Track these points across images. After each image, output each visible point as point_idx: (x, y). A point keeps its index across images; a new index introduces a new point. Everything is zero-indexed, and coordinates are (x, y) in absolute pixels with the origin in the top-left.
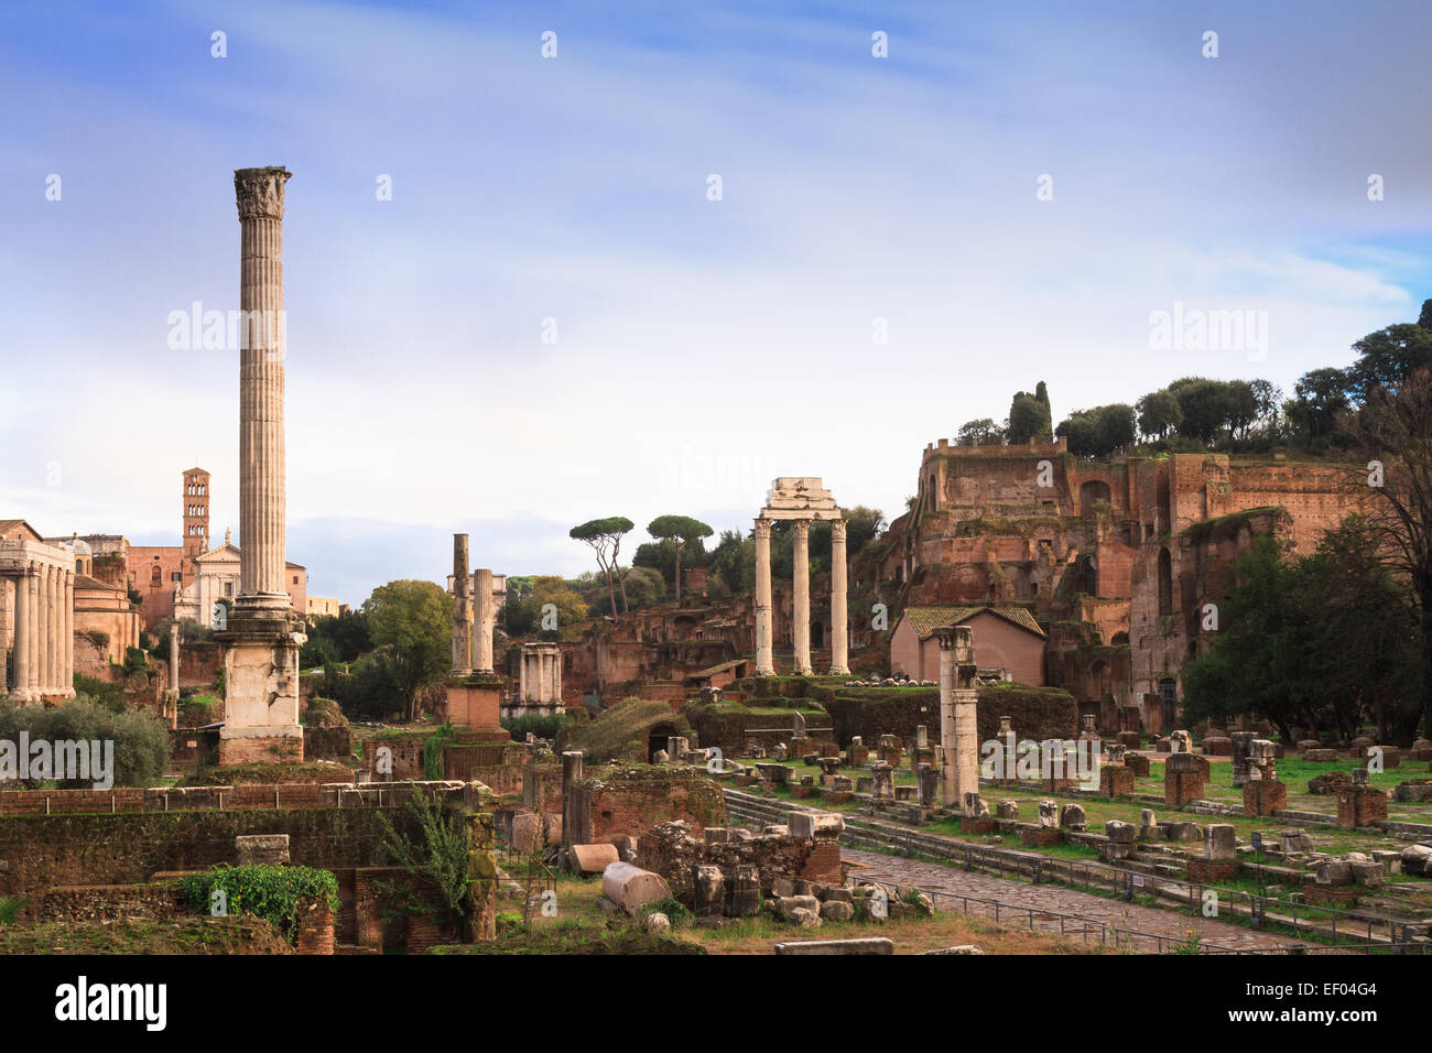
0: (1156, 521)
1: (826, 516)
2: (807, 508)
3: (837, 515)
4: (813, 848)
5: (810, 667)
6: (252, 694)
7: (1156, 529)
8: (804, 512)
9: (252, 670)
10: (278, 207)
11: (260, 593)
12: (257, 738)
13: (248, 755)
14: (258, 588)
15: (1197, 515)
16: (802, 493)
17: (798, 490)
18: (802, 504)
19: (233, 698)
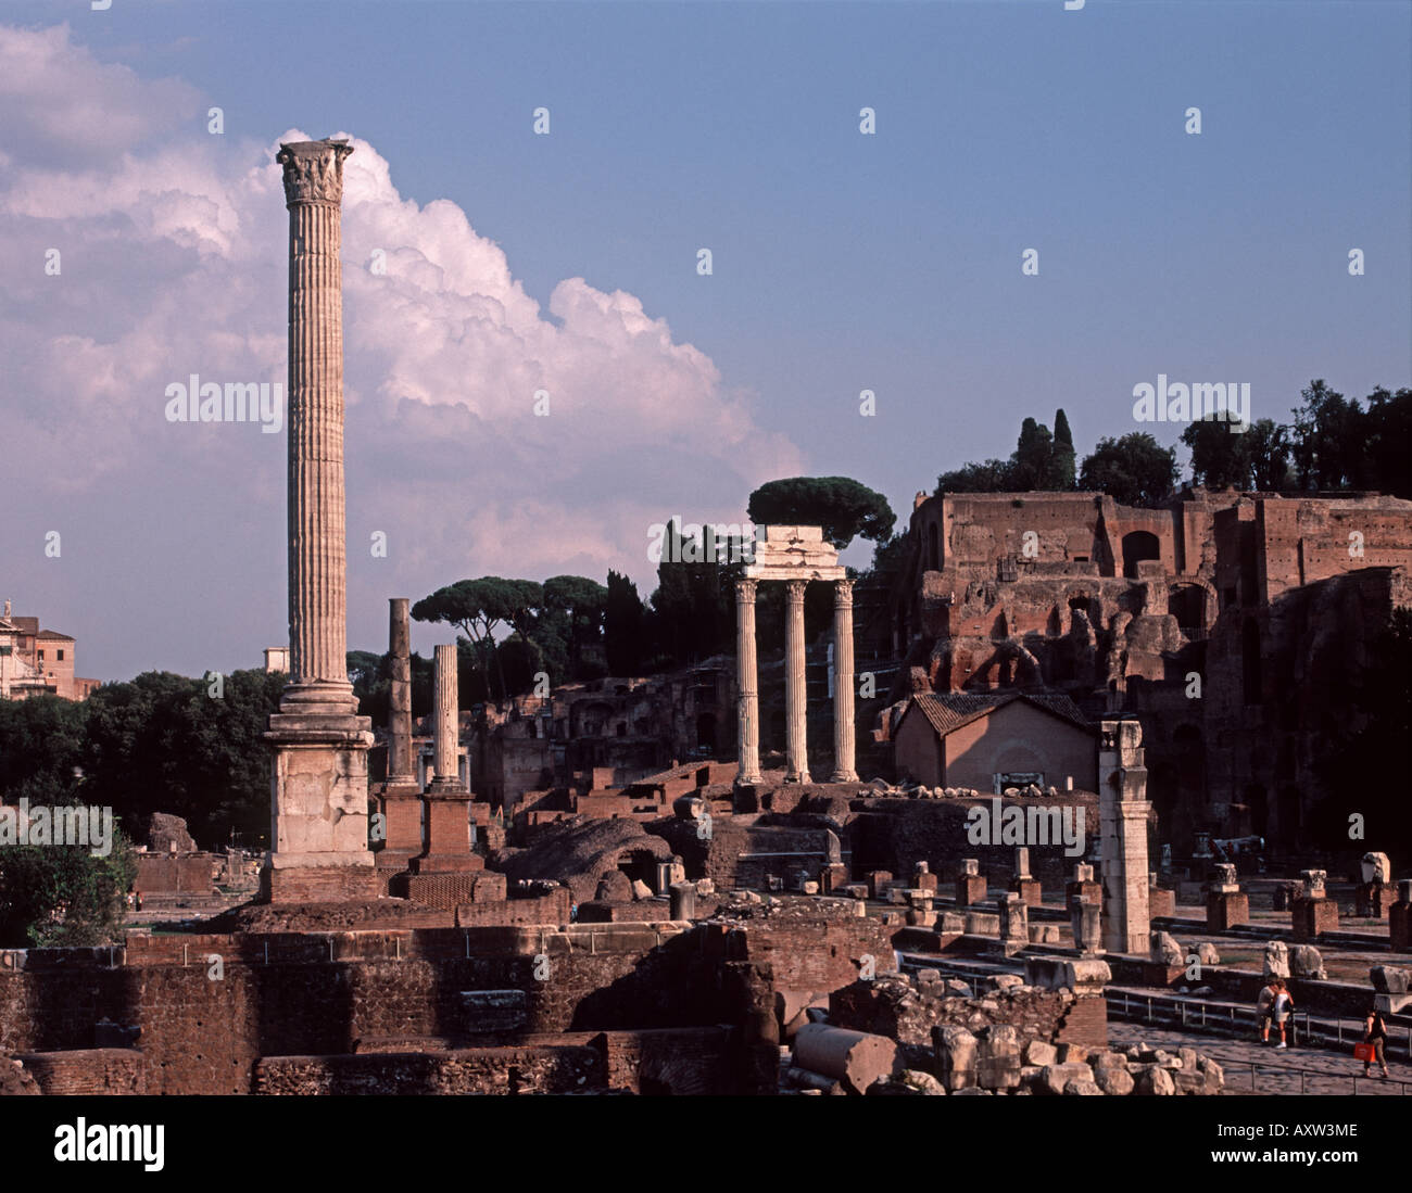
0: (1239, 584)
1: (827, 576)
2: (803, 564)
3: (842, 575)
4: (1074, 1003)
5: (807, 772)
6: (312, 811)
7: (1239, 593)
8: (799, 570)
9: (311, 779)
10: (338, 190)
11: (320, 680)
12: (320, 867)
13: (307, 889)
14: (316, 674)
15: (1293, 579)
16: (796, 546)
17: (791, 542)
18: (796, 559)
19: (287, 816)
